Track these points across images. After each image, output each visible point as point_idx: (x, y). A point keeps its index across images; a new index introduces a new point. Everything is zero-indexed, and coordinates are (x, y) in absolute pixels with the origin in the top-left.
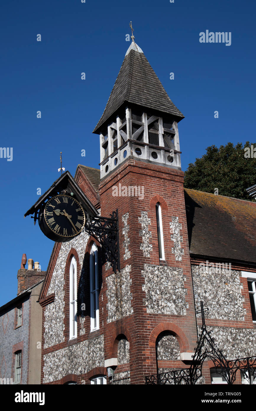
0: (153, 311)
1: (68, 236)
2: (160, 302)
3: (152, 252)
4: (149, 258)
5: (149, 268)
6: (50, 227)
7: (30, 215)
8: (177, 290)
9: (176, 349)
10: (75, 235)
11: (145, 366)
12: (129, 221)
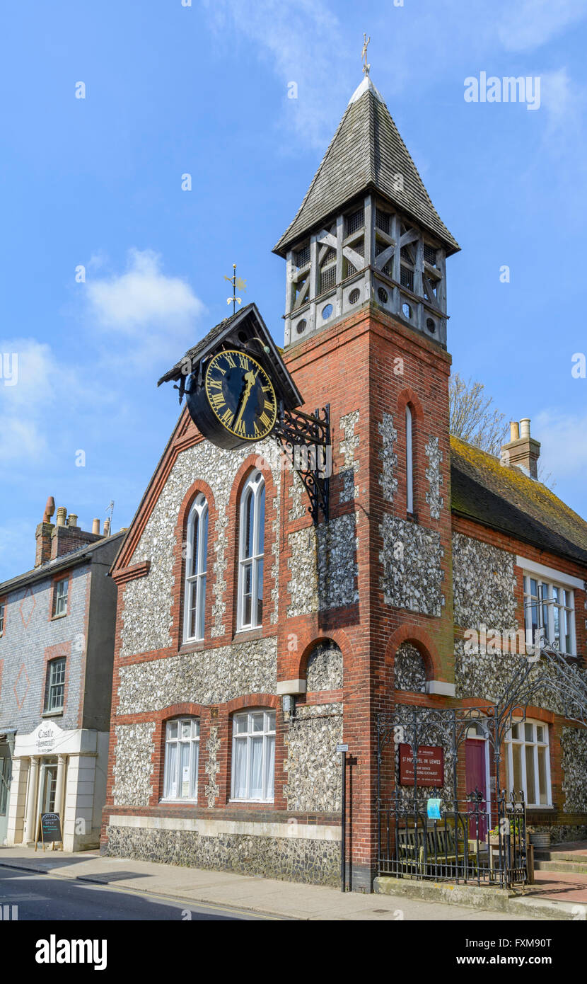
0: (394, 602)
2: (404, 587)
3: (397, 493)
4: (391, 504)
5: (391, 522)
9: (419, 673)
10: (259, 437)
11: (378, 696)
12: (360, 427)
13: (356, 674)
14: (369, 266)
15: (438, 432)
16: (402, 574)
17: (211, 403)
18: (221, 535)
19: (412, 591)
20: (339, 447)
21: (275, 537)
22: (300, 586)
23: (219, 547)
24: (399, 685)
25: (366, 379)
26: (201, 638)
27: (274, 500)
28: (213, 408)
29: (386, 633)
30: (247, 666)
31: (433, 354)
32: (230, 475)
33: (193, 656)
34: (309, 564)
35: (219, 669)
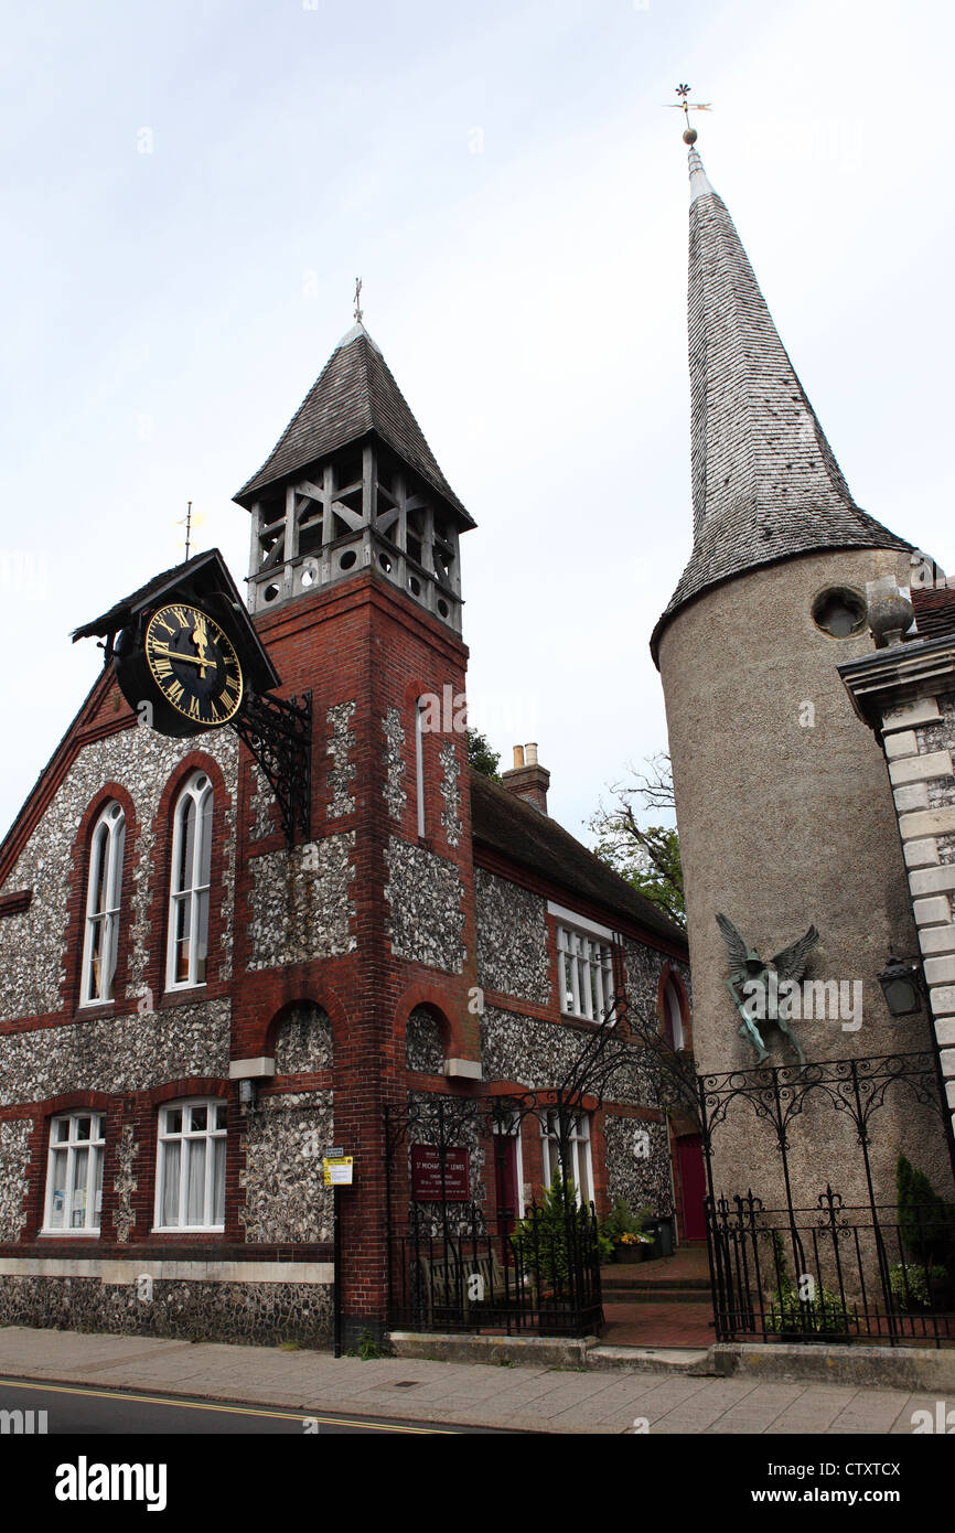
0: (403, 952)
1: (201, 719)
2: (417, 933)
3: (404, 810)
4: (399, 823)
5: (398, 846)
6: (159, 683)
7: (95, 639)
8: (448, 914)
9: (436, 1049)
10: (218, 722)
11: (385, 1080)
12: (356, 722)
13: (353, 1049)
14: (369, 527)
15: (455, 739)
16: (413, 916)
17: (154, 670)
18: (145, 858)
19: (426, 939)
20: (327, 746)
21: (228, 863)
22: (266, 929)
23: (141, 874)
24: (411, 1066)
25: (365, 662)
26: (110, 999)
28: (156, 677)
29: (395, 995)
30: (182, 1040)
31: (447, 643)
32: (159, 778)
33: (97, 1024)
34: (280, 900)
35: (138, 1043)
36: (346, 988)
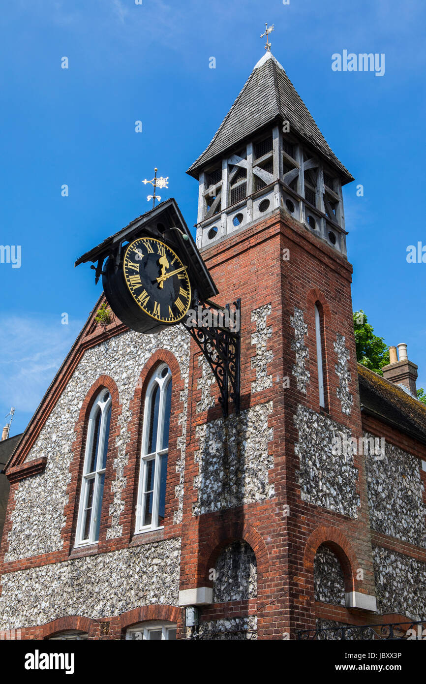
0: (311, 498)
1: (161, 319)
2: (321, 483)
3: (309, 385)
4: (305, 395)
5: (305, 413)
6: (131, 292)
8: (344, 468)
9: (338, 583)
10: (173, 321)
11: (297, 608)
12: (272, 319)
13: (272, 580)
14: (278, 180)
15: (344, 332)
16: (317, 469)
17: (128, 283)
18: (124, 429)
19: (328, 489)
20: (251, 338)
21: (181, 431)
22: (208, 481)
23: (121, 441)
24: (318, 596)
25: (278, 275)
26: (96, 540)
27: (181, 393)
28: (130, 288)
29: (304, 534)
30: (145, 573)
31: (336, 261)
32: (136, 370)
33: (85, 560)
34: (218, 458)
35: (114, 576)
36: (266, 528)
